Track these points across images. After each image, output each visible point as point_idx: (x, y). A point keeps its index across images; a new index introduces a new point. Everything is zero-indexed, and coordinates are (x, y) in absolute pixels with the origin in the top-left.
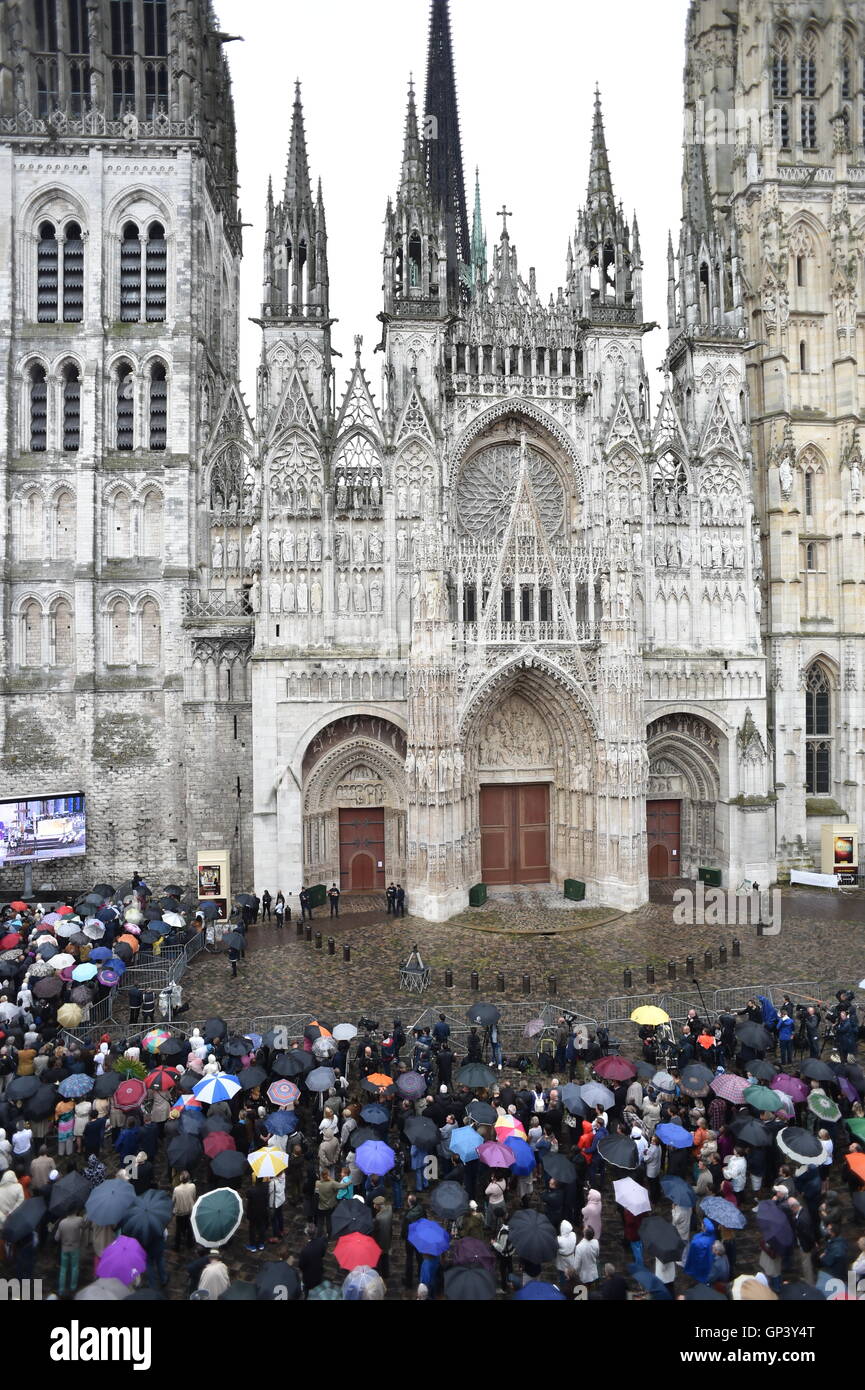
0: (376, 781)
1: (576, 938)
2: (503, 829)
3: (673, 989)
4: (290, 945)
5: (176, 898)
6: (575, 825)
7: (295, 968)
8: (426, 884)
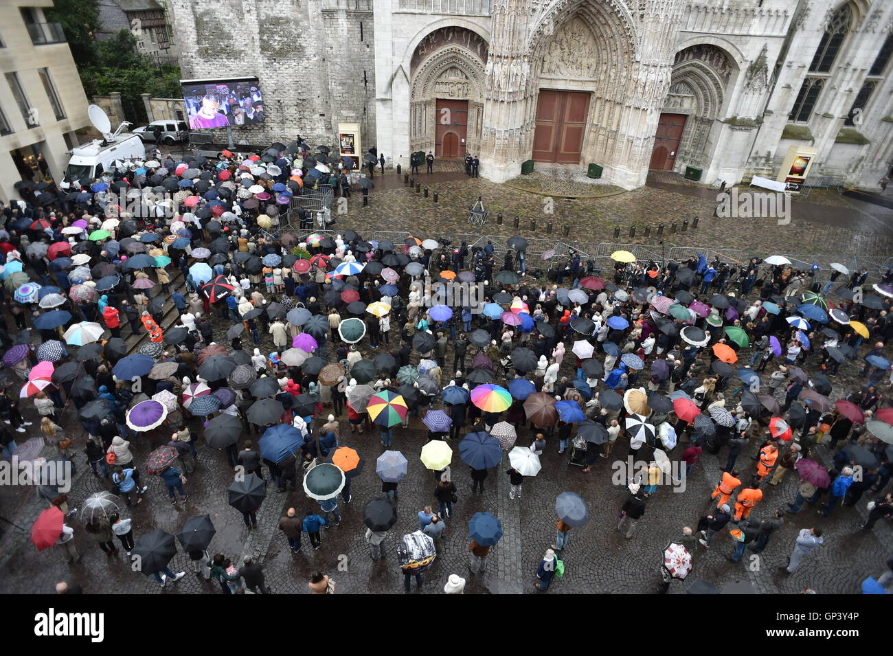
0: (464, 80)
1: (588, 203)
2: (552, 123)
3: (645, 243)
4: (400, 189)
5: (325, 154)
6: (604, 125)
7: (402, 204)
8: (493, 157)
